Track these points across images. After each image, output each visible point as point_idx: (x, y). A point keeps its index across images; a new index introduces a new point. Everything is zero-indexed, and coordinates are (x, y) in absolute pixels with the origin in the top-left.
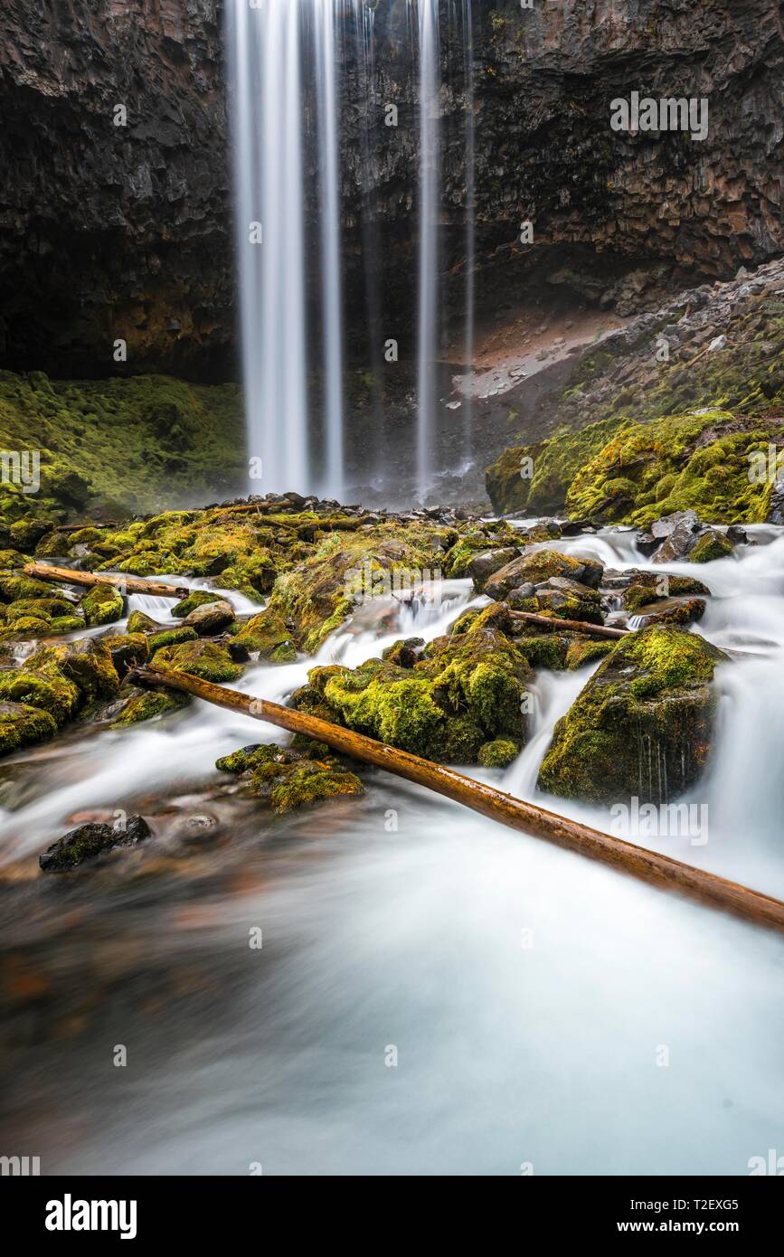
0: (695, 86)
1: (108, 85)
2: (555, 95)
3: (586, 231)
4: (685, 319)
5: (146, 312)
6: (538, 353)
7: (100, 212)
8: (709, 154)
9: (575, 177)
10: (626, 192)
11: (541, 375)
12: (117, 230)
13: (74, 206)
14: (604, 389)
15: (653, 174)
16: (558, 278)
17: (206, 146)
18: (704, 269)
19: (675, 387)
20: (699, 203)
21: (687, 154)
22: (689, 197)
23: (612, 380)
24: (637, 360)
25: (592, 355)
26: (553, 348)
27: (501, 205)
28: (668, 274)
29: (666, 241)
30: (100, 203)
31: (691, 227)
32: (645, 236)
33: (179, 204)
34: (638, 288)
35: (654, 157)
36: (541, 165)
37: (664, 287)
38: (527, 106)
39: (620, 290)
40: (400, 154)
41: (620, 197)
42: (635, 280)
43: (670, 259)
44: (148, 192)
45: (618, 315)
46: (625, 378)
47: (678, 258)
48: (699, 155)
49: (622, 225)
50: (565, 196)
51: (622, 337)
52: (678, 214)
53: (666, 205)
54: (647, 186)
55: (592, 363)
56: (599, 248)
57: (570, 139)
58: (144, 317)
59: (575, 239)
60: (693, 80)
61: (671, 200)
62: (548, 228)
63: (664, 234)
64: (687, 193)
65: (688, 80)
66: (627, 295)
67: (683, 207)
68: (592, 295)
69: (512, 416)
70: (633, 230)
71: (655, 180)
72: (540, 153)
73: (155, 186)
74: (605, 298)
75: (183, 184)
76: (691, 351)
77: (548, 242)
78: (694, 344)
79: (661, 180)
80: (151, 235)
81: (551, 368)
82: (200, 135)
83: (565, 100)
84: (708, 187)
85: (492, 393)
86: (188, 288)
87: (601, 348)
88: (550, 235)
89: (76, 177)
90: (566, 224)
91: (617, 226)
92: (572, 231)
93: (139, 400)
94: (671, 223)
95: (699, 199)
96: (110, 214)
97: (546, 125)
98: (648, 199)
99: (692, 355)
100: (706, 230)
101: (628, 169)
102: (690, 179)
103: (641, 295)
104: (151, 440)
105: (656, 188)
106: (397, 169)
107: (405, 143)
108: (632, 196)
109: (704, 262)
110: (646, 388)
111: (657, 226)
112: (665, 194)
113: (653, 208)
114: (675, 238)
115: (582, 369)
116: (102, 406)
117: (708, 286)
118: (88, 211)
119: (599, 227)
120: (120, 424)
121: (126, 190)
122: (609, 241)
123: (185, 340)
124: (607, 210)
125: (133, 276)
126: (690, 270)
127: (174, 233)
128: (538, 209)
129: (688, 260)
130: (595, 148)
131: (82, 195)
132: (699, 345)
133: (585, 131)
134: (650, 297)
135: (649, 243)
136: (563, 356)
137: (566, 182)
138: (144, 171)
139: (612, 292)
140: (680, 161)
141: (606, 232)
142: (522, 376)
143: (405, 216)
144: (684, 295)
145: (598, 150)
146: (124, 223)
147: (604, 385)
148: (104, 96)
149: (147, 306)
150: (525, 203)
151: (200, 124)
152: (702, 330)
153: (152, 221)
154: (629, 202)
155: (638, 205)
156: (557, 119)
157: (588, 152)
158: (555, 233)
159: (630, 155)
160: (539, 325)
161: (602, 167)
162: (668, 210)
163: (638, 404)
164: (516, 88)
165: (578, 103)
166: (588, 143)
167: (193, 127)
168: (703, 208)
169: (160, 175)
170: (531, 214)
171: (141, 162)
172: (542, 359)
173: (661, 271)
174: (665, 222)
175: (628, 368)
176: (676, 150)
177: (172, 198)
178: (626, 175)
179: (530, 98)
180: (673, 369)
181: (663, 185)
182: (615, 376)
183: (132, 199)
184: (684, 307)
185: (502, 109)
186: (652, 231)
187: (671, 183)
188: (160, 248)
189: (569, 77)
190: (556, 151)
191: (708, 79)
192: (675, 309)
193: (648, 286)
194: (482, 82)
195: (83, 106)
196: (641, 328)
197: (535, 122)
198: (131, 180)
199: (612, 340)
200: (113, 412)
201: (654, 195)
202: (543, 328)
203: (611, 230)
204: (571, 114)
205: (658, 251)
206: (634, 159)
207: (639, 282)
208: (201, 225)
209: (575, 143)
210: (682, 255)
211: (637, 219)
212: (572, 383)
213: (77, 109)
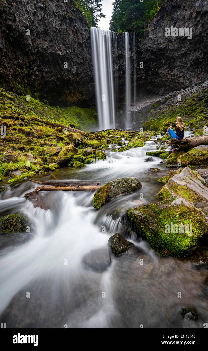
0: (175, 55)
1: (70, 52)
2: (150, 54)
3: (154, 80)
4: (172, 98)
5: (73, 94)
6: (145, 103)
7: (68, 76)
8: (177, 67)
9: (153, 69)
10: (162, 73)
11: (145, 107)
12: (70, 79)
13: (63, 75)
14: (158, 111)
15: (167, 70)
16: (148, 88)
17: (85, 62)
18: (175, 88)
19: (171, 111)
20: (175, 76)
21: (173, 67)
22: (173, 75)
23: (159, 109)
24: (164, 105)
25: (155, 104)
26: (147, 102)
27: (139, 74)
28: (169, 88)
29: (168, 82)
30: (68, 74)
31: (173, 80)
32: (165, 81)
33: (80, 73)
34: (163, 91)
35: (167, 67)
36: (146, 67)
37: (168, 91)
38: (144, 56)
39: (160, 91)
40: (120, 64)
41: (161, 74)
42: (162, 89)
43: (169, 86)
44: (76, 72)
45: (159, 95)
46: (162, 109)
47: (171, 86)
48: (175, 67)
49: (161, 79)
50: (151, 73)
51: (161, 101)
52: (171, 78)
53: (169, 76)
54: (166, 72)
55: (155, 105)
56: (156, 83)
57: (152, 62)
58: (73, 95)
59: (152, 81)
60: (175, 54)
61: (170, 75)
62: (147, 79)
63: (168, 81)
64: (173, 74)
65: (174, 54)
66: (161, 92)
67: (172, 76)
68: (154, 91)
69: (141, 115)
70: (163, 80)
71: (167, 71)
72: (146, 65)
73: (76, 70)
74: (157, 92)
75: (81, 70)
76: (173, 105)
77: (147, 81)
78: (174, 104)
79: (168, 71)
80: (75, 80)
81: (147, 106)
82: (84, 60)
83: (151, 55)
84: (176, 73)
85: (136, 110)
86: (80, 89)
87: (157, 103)
88: (147, 80)
89: (64, 69)
90: (150, 78)
91: (160, 79)
92: (151, 80)
93: (74, 111)
94: (170, 79)
95: (175, 75)
96: (69, 76)
97: (147, 60)
98: (166, 75)
99: (173, 106)
100: (176, 81)
101: (162, 69)
102: (173, 71)
103: (164, 92)
104: (77, 119)
105: (167, 73)
106: (120, 66)
107: (121, 62)
108: (163, 74)
109: (175, 87)
110: (166, 111)
111: (167, 80)
112: (169, 74)
113: (167, 76)
114: (170, 82)
115: (154, 107)
116: (69, 113)
117: (176, 91)
118: (66, 76)
119: (157, 79)
120: (72, 116)
121: (72, 71)
122: (158, 82)
123: (80, 99)
124: (158, 76)
125: (71, 87)
126: (173, 88)
127: (79, 79)
128: (145, 75)
129: (172, 86)
130: (156, 64)
131: (65, 73)
132: (175, 104)
133: (155, 61)
134: (165, 92)
135: (166, 83)
136: (149, 103)
137: (151, 70)
138: (75, 68)
139: (158, 91)
140: (172, 68)
141: (158, 80)
142: (142, 107)
143: (120, 75)
144: (171, 93)
145: (157, 65)
146: (71, 78)
147: (158, 110)
148: (69, 54)
149: (73, 93)
150: (143, 74)
151: (84, 58)
152: (175, 101)
153: (76, 77)
154: (162, 75)
155: (164, 75)
156: (150, 59)
157: (155, 65)
158: (148, 80)
159: (163, 66)
160: (144, 97)
161: (158, 68)
162: (169, 77)
163: (165, 114)
164: (142, 52)
165: (154, 56)
166: (155, 63)
167: (83, 59)
168: (176, 77)
169: (77, 68)
170: (144, 76)
171: (74, 66)
172: (145, 104)
173: (167, 88)
174: (169, 79)
175: (162, 107)
176: (171, 66)
177: (79, 72)
178: (162, 70)
179: (145, 54)
180: (170, 108)
181: (169, 72)
182: (160, 108)
183: (73, 73)
184: (172, 96)
185: (140, 56)
186: (166, 81)
187: (170, 72)
188: (77, 82)
189: (152, 51)
190: (149, 64)
191: (177, 54)
192: (170, 96)
193: (165, 90)
194: (136, 51)
195: (65, 56)
196: (164, 99)
197: (146, 59)
198: (73, 69)
199: (159, 101)
200: (71, 114)
201: (167, 74)
202: (145, 97)
203: (159, 80)
204: (152, 58)
205: (167, 84)
206: (163, 67)
207: (163, 89)
208: (84, 77)
209: (153, 63)
210: (171, 85)
211: (164, 78)
212: (152, 109)
213: (65, 57)
